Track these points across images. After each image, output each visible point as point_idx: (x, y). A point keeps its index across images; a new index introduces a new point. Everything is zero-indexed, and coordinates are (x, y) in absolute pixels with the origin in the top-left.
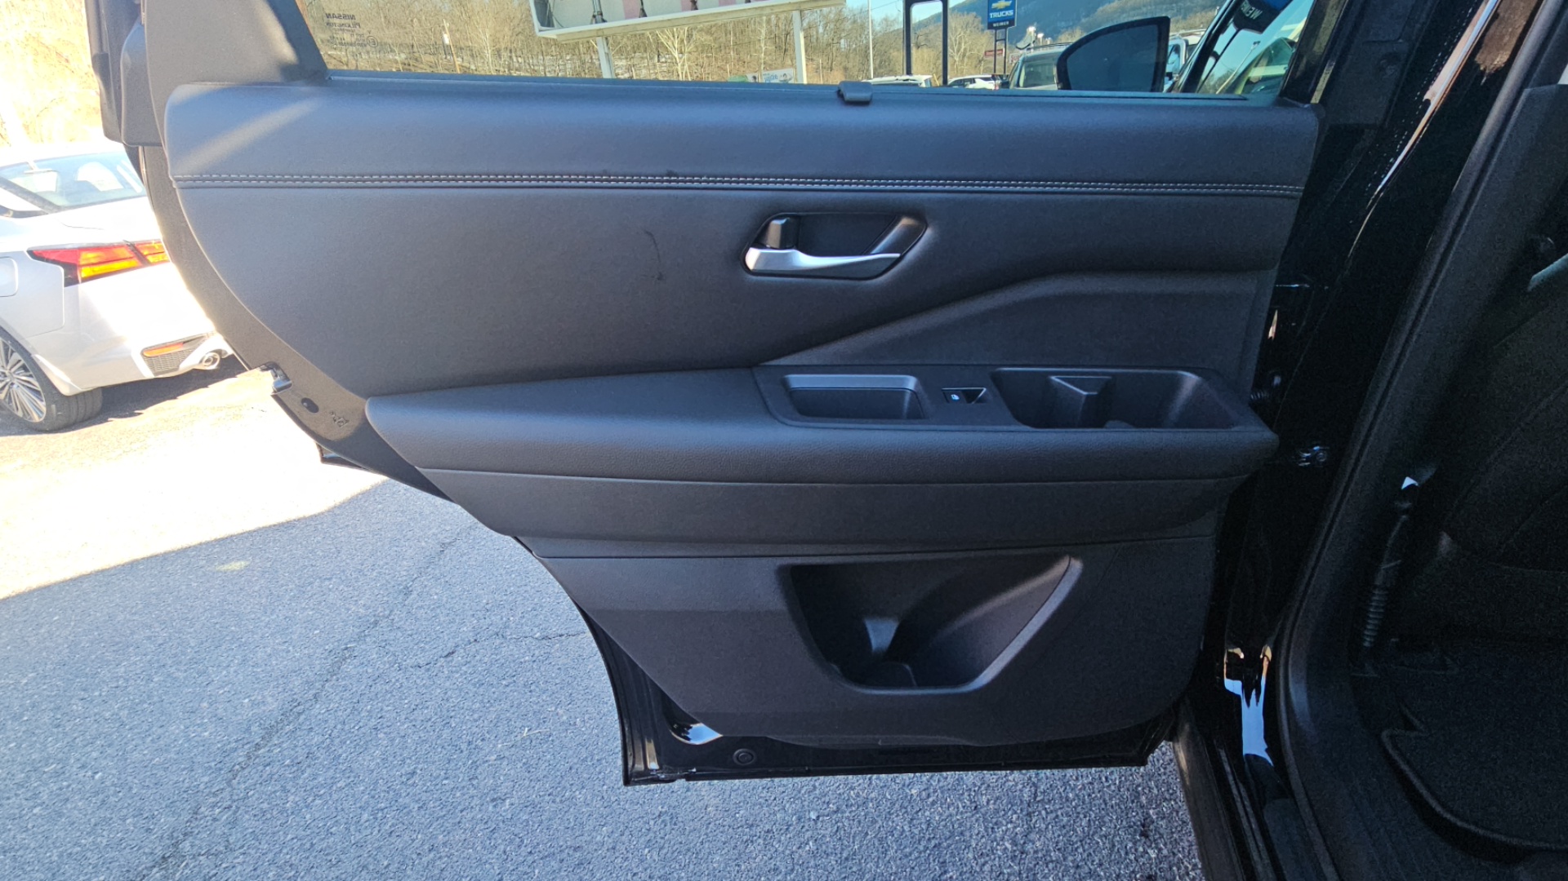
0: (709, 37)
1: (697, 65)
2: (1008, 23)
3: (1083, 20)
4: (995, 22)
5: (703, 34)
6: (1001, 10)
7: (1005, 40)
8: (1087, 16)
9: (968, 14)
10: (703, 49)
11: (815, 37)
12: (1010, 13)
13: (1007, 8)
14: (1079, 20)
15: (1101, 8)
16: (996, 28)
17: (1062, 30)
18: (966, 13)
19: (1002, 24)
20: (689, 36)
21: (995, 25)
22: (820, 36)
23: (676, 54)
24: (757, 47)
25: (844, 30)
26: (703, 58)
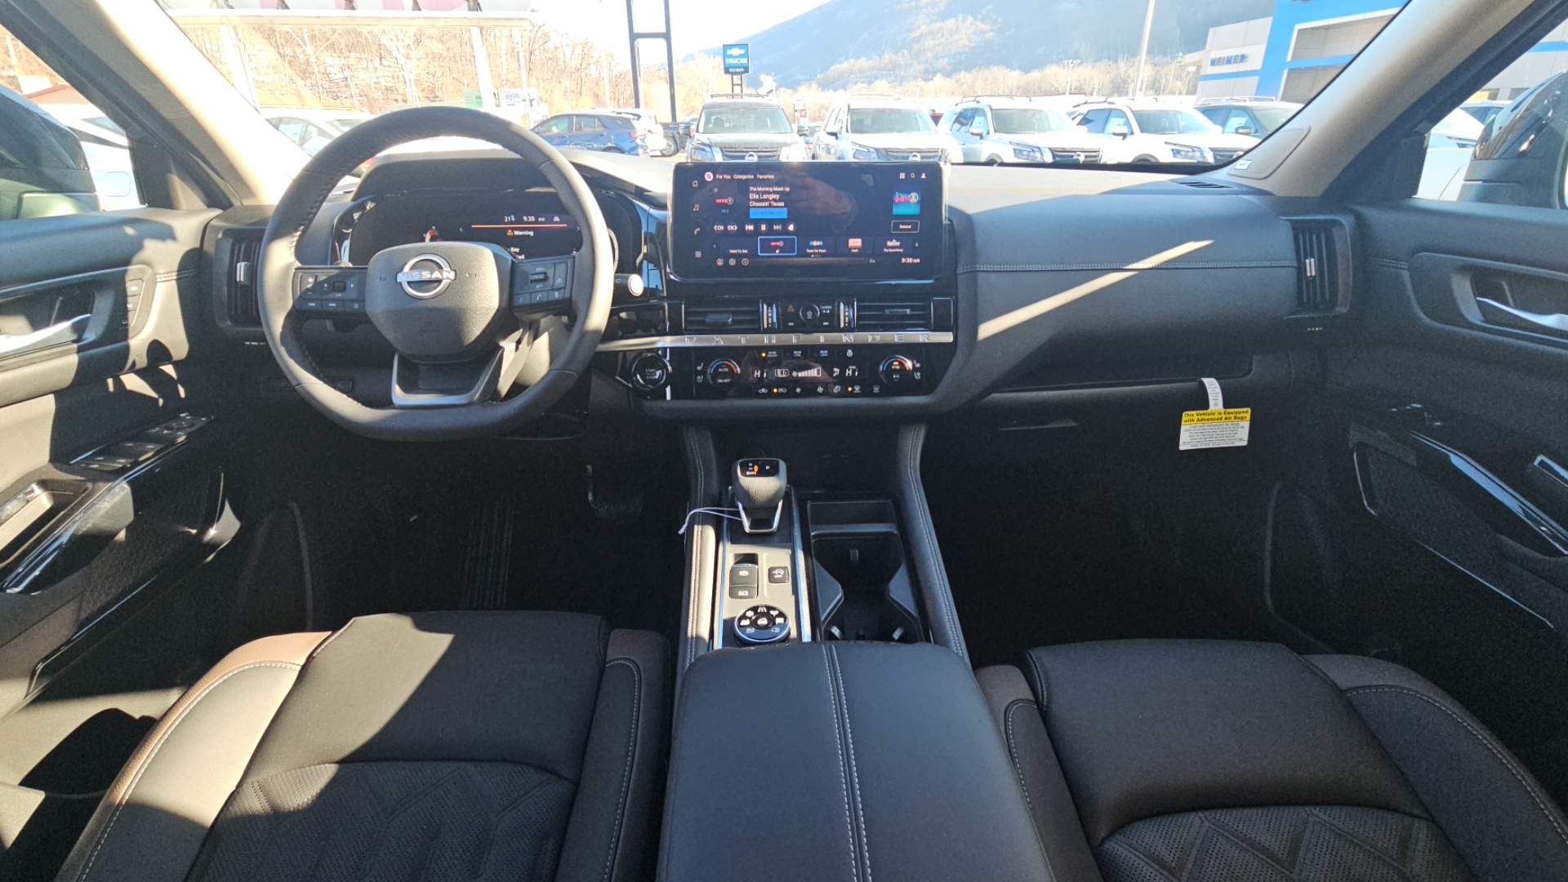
0: (441, 46)
1: (428, 73)
2: (743, 70)
3: (819, 76)
4: (732, 68)
5: (434, 40)
6: (735, 57)
7: (741, 85)
8: (821, 73)
9: (714, 57)
10: (434, 57)
11: (562, 59)
12: (744, 61)
13: (741, 56)
14: (816, 75)
15: (833, 68)
16: (733, 74)
17: (802, 83)
18: (711, 55)
19: (737, 70)
20: (418, 41)
21: (731, 70)
22: (567, 60)
23: (401, 60)
24: (498, 62)
25: (592, 57)
26: (434, 66)
